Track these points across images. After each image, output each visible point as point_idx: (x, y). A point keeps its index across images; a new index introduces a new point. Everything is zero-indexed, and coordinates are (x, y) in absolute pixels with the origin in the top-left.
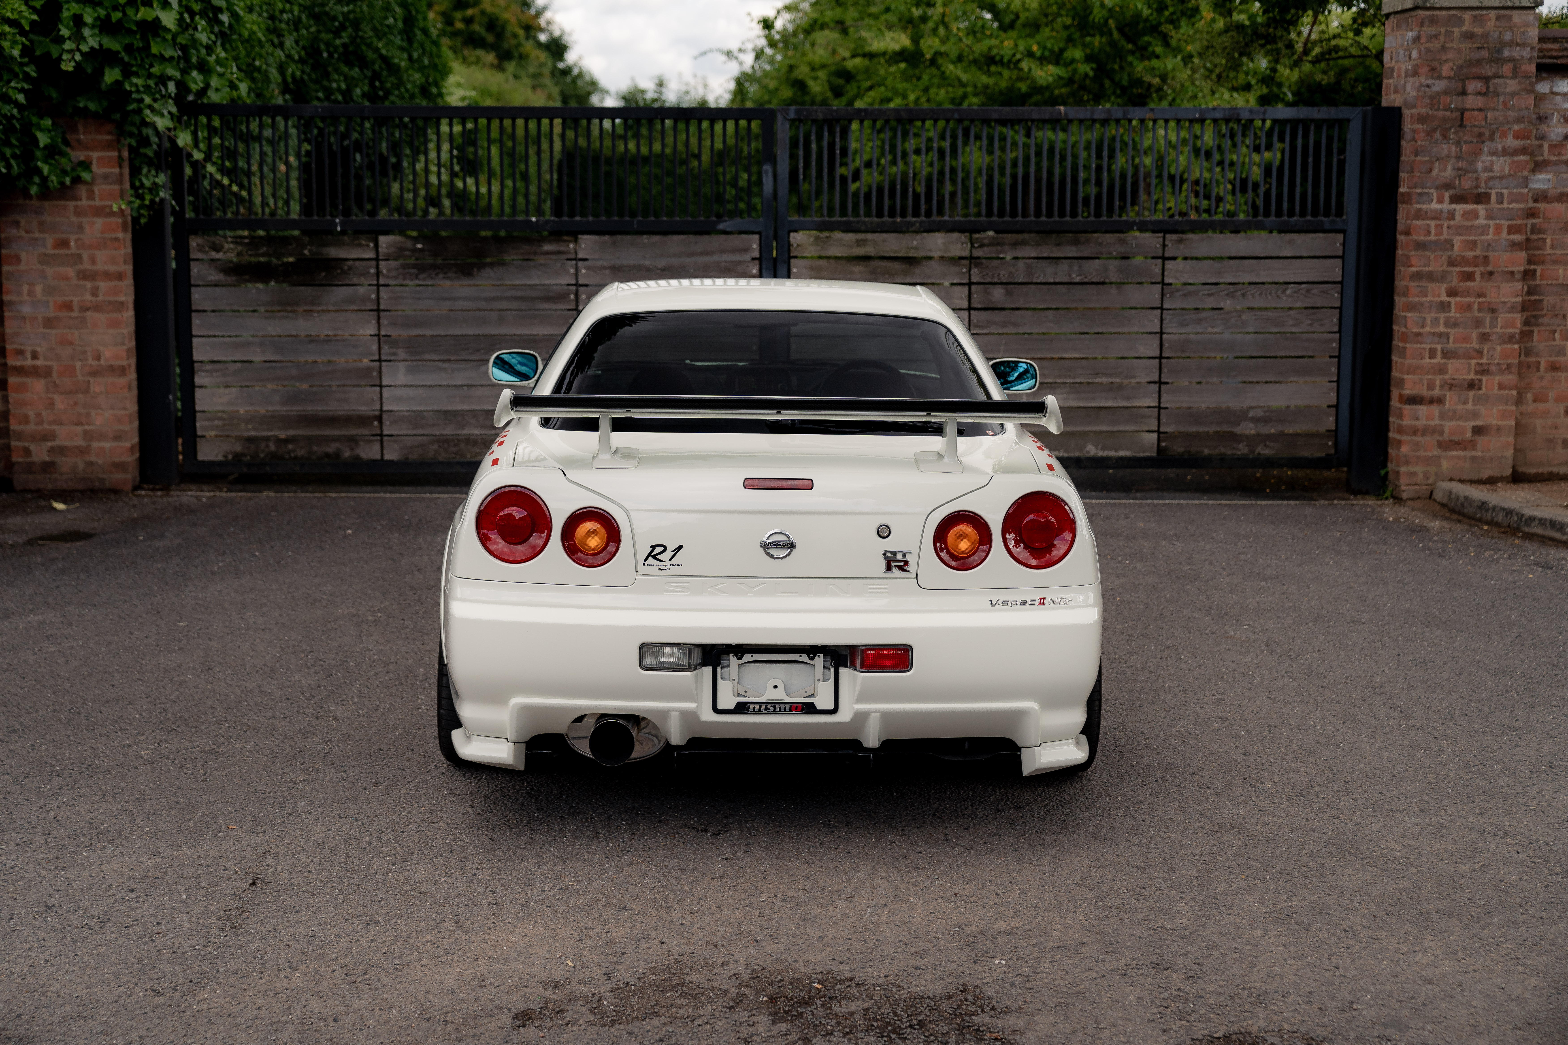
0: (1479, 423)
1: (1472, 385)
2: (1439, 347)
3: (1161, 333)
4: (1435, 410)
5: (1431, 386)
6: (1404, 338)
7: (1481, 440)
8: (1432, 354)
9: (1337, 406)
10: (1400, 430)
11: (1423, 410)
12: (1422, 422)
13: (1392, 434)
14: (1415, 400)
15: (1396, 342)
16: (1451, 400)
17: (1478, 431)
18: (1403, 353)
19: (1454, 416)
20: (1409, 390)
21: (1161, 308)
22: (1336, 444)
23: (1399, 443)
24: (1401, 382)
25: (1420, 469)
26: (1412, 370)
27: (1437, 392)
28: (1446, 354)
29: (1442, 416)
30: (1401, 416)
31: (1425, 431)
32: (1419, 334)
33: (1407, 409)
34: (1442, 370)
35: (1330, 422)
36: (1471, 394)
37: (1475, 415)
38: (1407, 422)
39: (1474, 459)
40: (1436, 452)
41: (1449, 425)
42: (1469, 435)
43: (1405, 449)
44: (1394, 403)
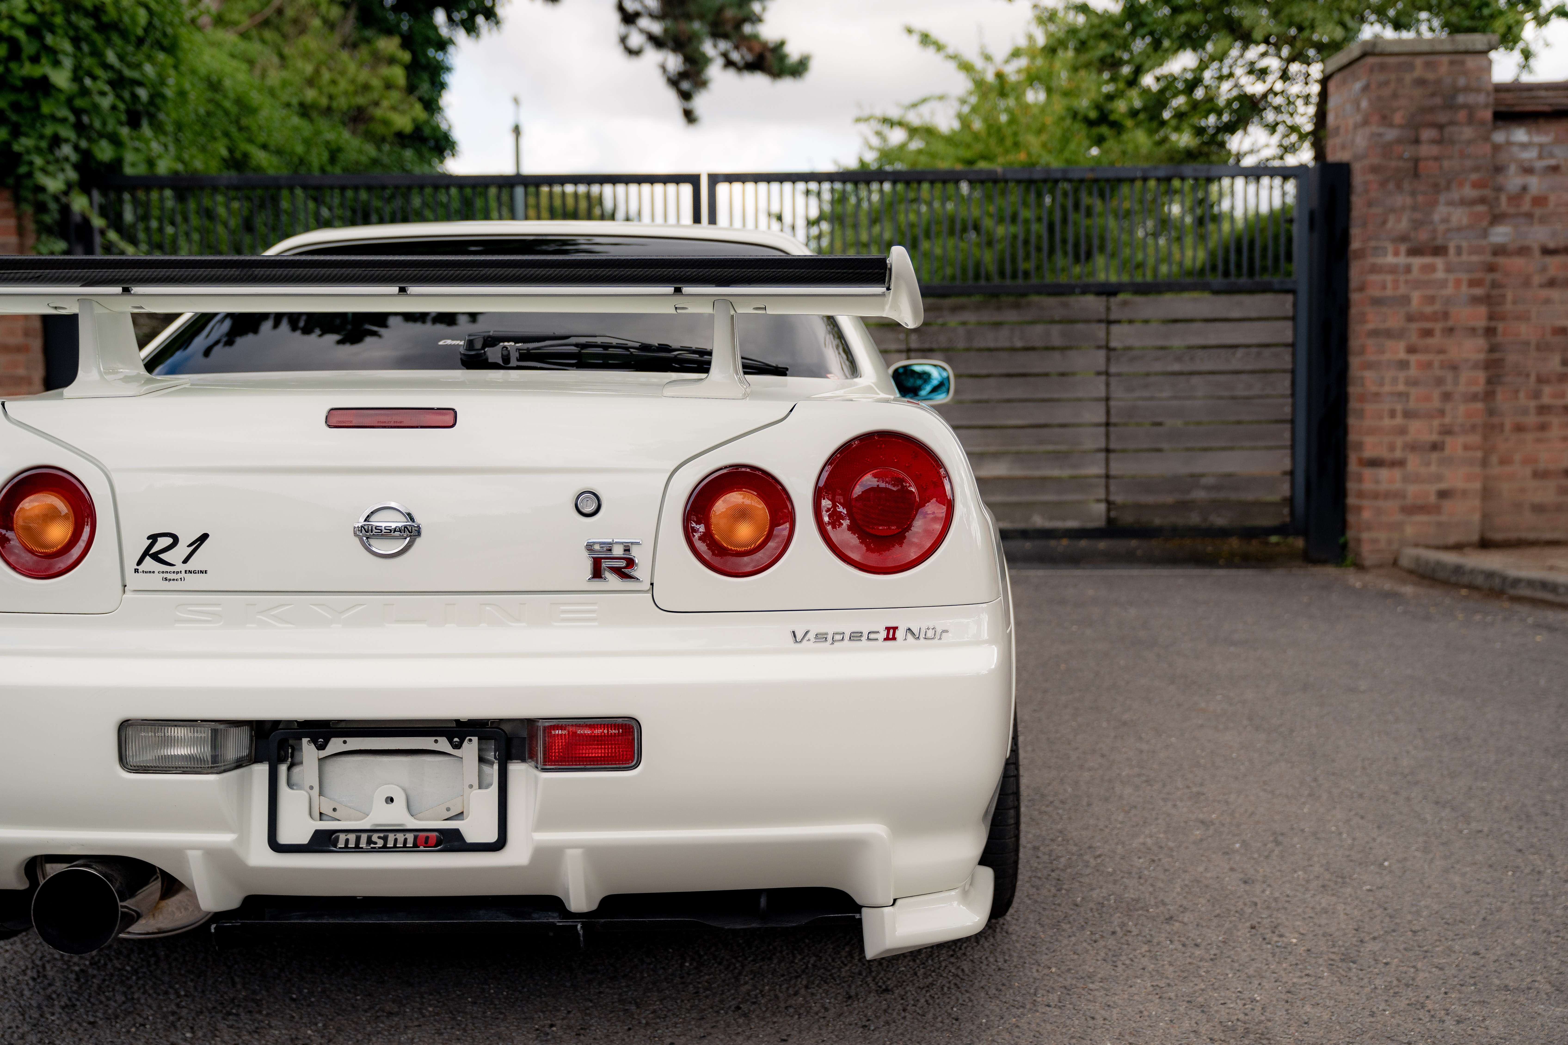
0: (1443, 486)
1: (1435, 447)
2: (1399, 407)
3: (1107, 399)
4: (1397, 473)
5: (1392, 448)
6: (1362, 398)
7: (1447, 504)
8: (1392, 414)
9: (1292, 473)
10: (1361, 495)
11: (1384, 473)
12: (1384, 487)
13: (1351, 500)
14: (1375, 463)
15: (1353, 405)
16: (1414, 462)
17: (1443, 494)
18: (1361, 414)
19: (1417, 479)
20: (1369, 453)
21: (1107, 374)
22: (1292, 513)
23: (1359, 509)
24: (1360, 446)
25: (1382, 536)
26: (1372, 431)
27: (1398, 454)
28: (1407, 414)
29: (1405, 479)
30: (1360, 479)
31: (1387, 495)
32: (1377, 394)
33: (1368, 473)
34: (1402, 431)
35: (1285, 489)
36: (1435, 456)
37: (1439, 478)
38: (1368, 486)
39: (1439, 524)
40: (1399, 517)
41: (1412, 489)
42: (1433, 499)
43: (1366, 515)
44: (1353, 466)
